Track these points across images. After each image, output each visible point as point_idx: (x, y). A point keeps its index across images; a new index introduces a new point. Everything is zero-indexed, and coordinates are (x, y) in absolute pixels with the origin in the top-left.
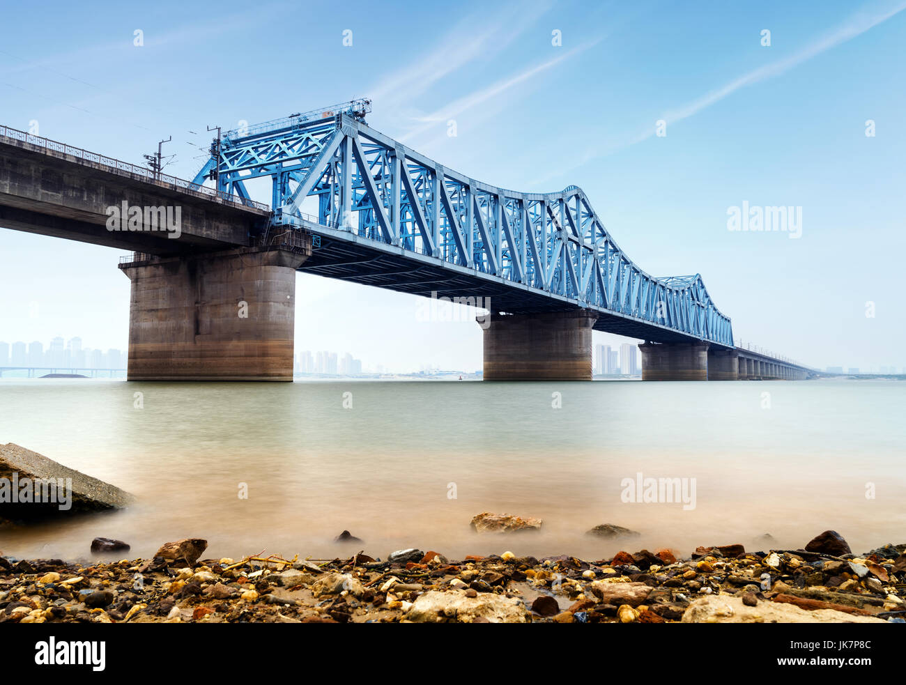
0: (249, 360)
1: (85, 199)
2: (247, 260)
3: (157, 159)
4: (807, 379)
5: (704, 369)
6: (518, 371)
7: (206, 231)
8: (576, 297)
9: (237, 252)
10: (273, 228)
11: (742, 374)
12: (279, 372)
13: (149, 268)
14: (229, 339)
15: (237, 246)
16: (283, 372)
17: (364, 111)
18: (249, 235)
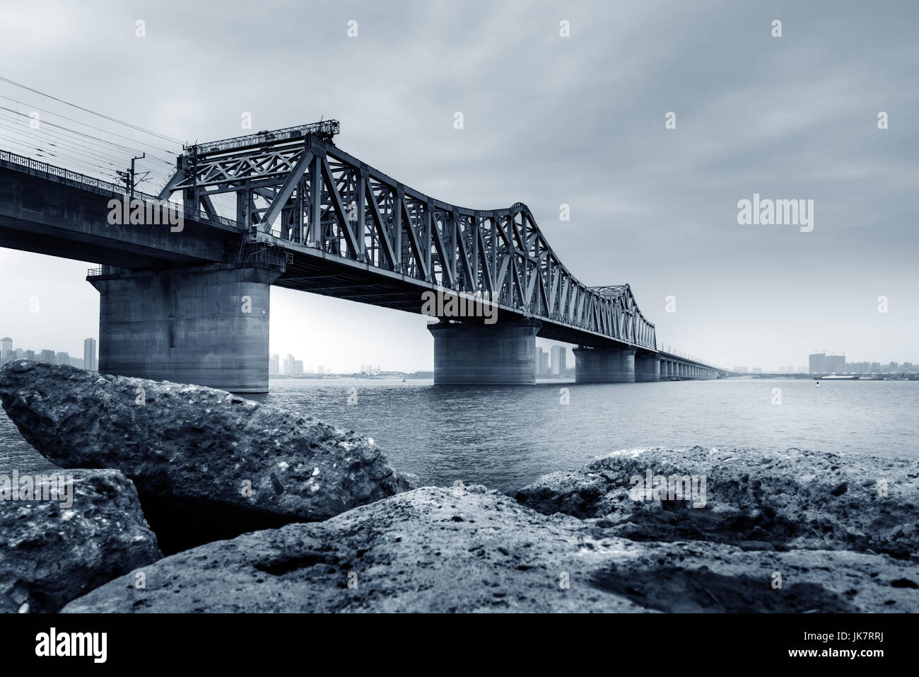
0: (225, 373)
1: (66, 217)
2: (223, 276)
3: (130, 175)
4: (718, 378)
5: (632, 371)
6: (467, 375)
7: (183, 248)
8: (520, 308)
9: (212, 267)
10: (247, 245)
11: (663, 375)
12: (255, 384)
13: (119, 281)
14: (205, 352)
15: (211, 262)
16: (260, 383)
17: (332, 132)
18: (223, 251)
